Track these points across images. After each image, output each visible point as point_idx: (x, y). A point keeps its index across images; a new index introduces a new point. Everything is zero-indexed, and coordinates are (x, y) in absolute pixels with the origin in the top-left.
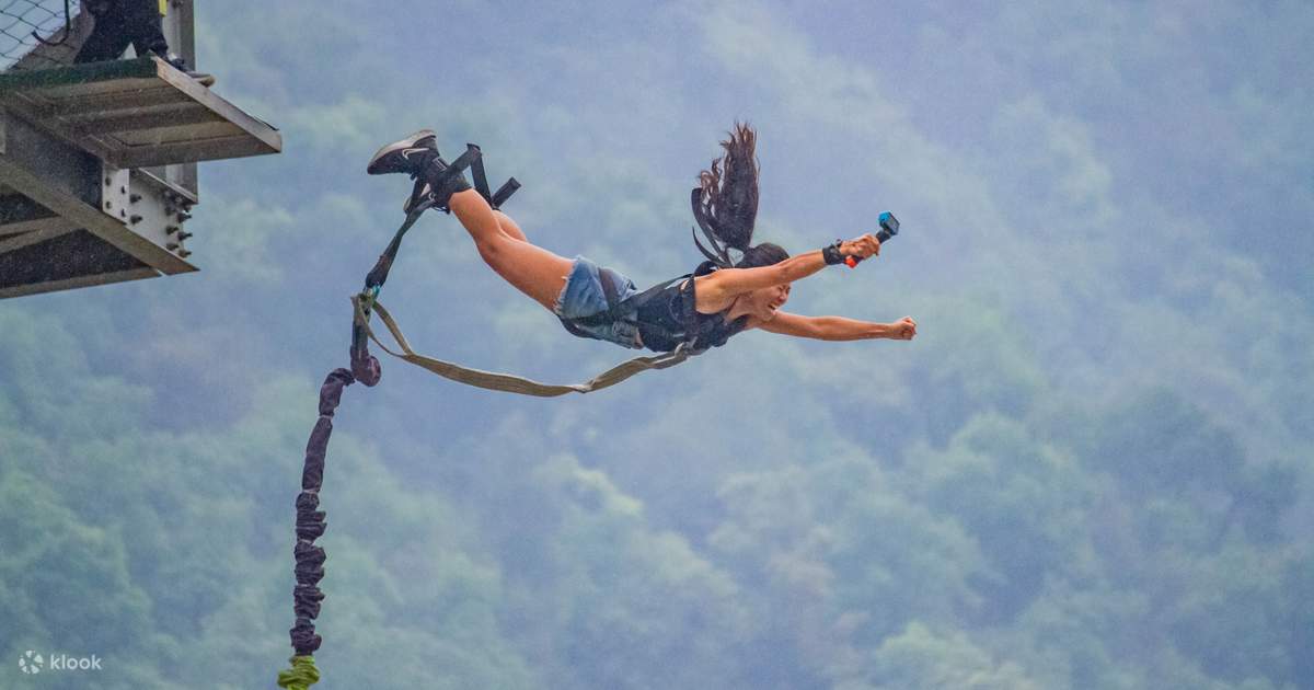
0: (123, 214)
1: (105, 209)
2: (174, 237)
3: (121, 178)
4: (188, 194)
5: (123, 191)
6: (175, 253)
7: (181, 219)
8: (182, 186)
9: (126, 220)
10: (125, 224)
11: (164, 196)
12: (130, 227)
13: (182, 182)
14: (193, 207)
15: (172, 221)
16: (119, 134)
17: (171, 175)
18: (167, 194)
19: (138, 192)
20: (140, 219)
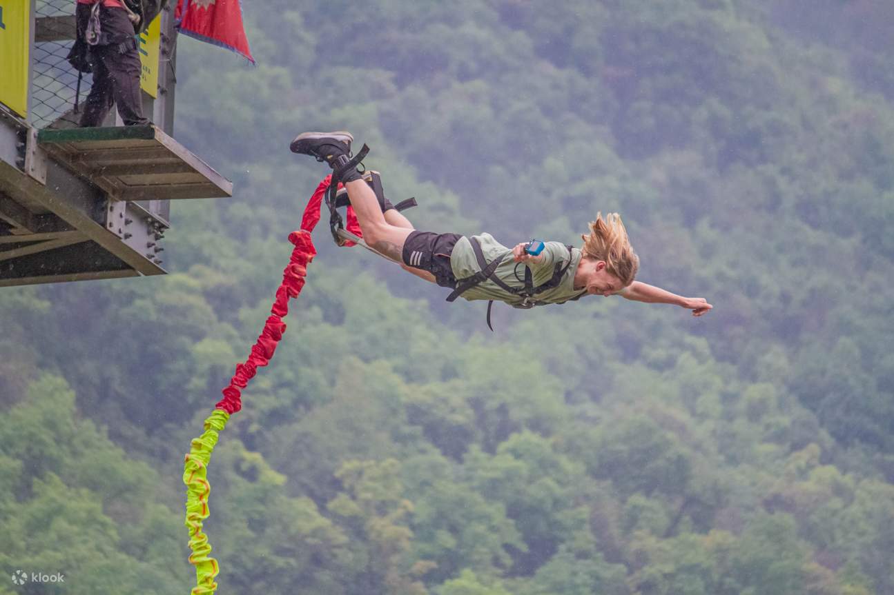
0: (120, 232)
1: (108, 228)
2: (151, 250)
3: (120, 206)
4: (163, 221)
5: (121, 216)
6: (152, 260)
7: (157, 238)
8: (160, 215)
9: (122, 235)
10: (120, 238)
11: (147, 222)
12: (123, 241)
13: (159, 213)
14: (166, 230)
15: (151, 239)
16: (122, 177)
17: (153, 207)
18: (150, 220)
19: (130, 218)
20: (130, 236)
